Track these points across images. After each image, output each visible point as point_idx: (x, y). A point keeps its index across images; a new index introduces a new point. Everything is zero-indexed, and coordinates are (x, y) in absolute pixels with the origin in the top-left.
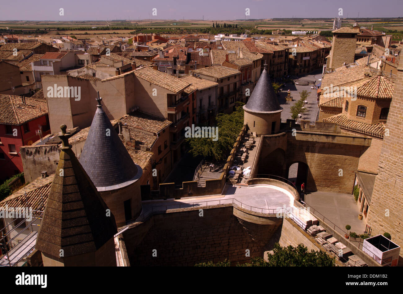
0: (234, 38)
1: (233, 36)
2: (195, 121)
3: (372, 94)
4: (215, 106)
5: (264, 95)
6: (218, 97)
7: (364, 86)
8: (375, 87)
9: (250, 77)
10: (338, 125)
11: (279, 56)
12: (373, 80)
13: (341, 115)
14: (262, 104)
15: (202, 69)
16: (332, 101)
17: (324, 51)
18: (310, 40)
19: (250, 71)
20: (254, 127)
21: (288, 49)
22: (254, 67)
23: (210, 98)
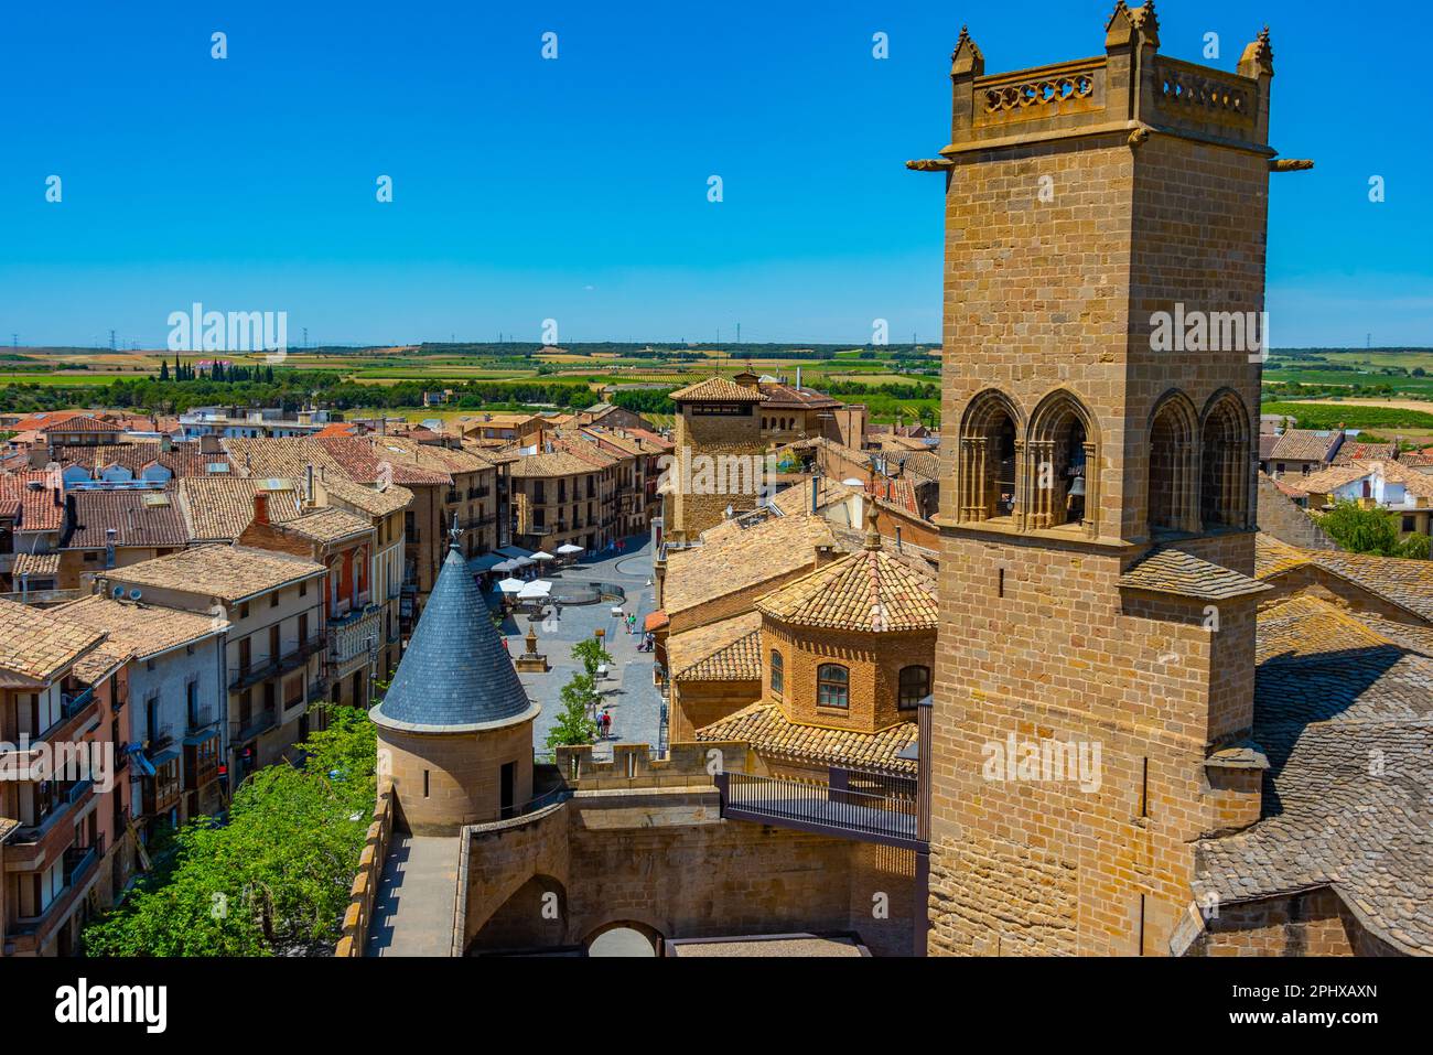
0: (269, 424)
1: (264, 418)
2: (124, 803)
3: (860, 619)
4: (217, 723)
5: (460, 656)
6: (228, 684)
7: (828, 592)
8: (866, 593)
9: (364, 584)
10: (755, 748)
11: (473, 494)
12: (854, 565)
13: (761, 708)
14: (455, 696)
15: (148, 562)
16: (717, 657)
17: (643, 466)
18: (586, 426)
19: (366, 559)
20: (427, 795)
21: (506, 464)
22: (380, 543)
23: (191, 690)
